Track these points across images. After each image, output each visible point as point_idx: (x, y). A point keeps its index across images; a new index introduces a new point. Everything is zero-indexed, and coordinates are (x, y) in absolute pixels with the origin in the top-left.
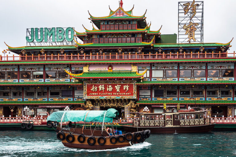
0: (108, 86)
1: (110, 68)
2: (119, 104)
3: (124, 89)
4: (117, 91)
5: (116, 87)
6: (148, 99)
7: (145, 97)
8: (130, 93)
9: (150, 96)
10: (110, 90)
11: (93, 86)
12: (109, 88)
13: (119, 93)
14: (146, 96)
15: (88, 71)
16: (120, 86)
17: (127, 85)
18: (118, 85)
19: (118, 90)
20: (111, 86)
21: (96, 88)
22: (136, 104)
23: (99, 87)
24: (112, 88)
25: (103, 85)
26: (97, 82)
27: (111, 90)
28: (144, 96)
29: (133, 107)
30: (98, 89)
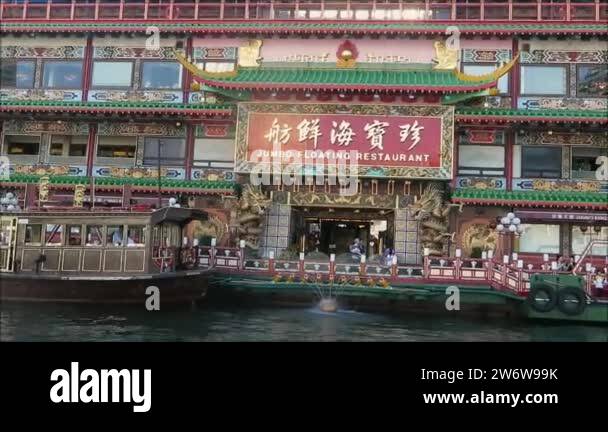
0: (335, 124)
1: (346, 53)
2: (371, 199)
3: (403, 140)
4: (374, 144)
5: (367, 127)
6: (493, 181)
7: (481, 175)
8: (427, 156)
9: (502, 173)
10: (342, 141)
11: (276, 121)
12: (338, 130)
13: (381, 155)
14: (484, 173)
15: (257, 65)
16: (386, 124)
17: (416, 124)
18: (377, 123)
19: (377, 142)
20: (348, 124)
21: (285, 132)
22: (452, 203)
23: (299, 127)
24: (351, 133)
25: (315, 118)
26: (292, 106)
27: (349, 139)
28: (478, 172)
29: (436, 212)
30: (294, 132)
